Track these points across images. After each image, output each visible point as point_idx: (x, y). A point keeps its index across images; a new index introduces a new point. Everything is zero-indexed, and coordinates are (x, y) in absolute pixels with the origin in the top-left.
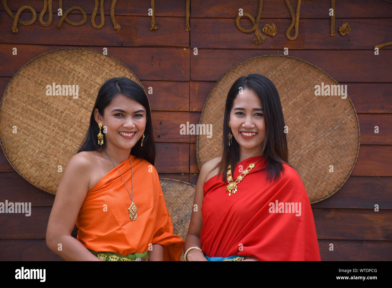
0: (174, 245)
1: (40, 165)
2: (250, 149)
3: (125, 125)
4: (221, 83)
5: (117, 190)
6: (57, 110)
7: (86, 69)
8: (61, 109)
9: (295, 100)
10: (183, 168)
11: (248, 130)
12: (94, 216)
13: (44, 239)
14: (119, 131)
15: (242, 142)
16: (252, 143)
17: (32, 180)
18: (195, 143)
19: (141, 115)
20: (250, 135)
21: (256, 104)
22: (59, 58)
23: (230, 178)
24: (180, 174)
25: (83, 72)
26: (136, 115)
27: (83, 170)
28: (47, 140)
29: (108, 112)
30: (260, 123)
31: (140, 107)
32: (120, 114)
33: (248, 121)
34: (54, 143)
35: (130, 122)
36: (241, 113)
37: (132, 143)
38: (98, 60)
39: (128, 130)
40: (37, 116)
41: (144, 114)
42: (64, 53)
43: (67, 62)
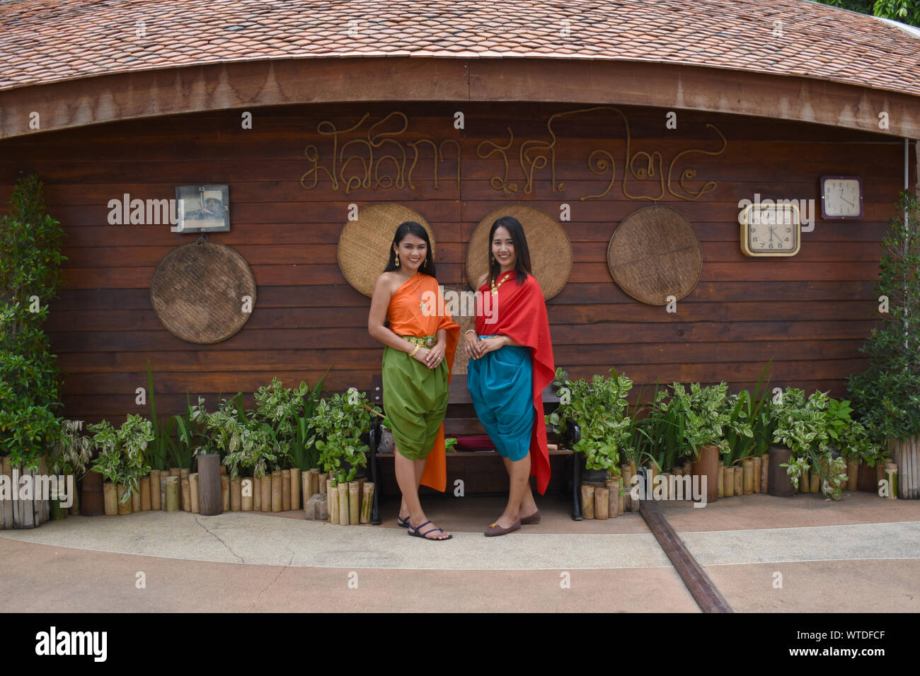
0: (453, 329)
1: (365, 280)
2: (506, 266)
3: (413, 254)
4: (481, 223)
5: (411, 294)
6: (375, 243)
7: (392, 216)
8: (377, 243)
9: (530, 234)
10: (457, 280)
11: (504, 253)
12: (397, 312)
13: (367, 328)
14: (408, 258)
15: (501, 262)
16: (507, 262)
17: (360, 290)
18: (465, 264)
19: (423, 247)
20: (505, 256)
21: (508, 236)
22: (375, 210)
23: (493, 285)
24: (455, 284)
25: (390, 218)
26: (420, 247)
27: (386, 284)
28: (368, 263)
29: (402, 244)
30: (511, 248)
31: (423, 242)
32: (410, 246)
33: (504, 248)
34: (373, 265)
35: (415, 252)
36: (498, 243)
37: (418, 265)
38: (400, 209)
39: (415, 257)
40: (362, 247)
41: (426, 246)
42: (378, 206)
43: (380, 212)
